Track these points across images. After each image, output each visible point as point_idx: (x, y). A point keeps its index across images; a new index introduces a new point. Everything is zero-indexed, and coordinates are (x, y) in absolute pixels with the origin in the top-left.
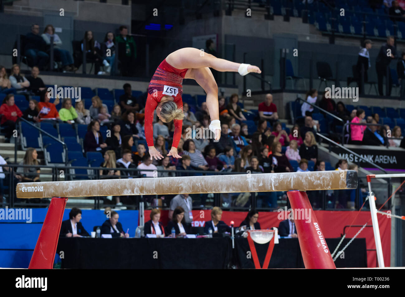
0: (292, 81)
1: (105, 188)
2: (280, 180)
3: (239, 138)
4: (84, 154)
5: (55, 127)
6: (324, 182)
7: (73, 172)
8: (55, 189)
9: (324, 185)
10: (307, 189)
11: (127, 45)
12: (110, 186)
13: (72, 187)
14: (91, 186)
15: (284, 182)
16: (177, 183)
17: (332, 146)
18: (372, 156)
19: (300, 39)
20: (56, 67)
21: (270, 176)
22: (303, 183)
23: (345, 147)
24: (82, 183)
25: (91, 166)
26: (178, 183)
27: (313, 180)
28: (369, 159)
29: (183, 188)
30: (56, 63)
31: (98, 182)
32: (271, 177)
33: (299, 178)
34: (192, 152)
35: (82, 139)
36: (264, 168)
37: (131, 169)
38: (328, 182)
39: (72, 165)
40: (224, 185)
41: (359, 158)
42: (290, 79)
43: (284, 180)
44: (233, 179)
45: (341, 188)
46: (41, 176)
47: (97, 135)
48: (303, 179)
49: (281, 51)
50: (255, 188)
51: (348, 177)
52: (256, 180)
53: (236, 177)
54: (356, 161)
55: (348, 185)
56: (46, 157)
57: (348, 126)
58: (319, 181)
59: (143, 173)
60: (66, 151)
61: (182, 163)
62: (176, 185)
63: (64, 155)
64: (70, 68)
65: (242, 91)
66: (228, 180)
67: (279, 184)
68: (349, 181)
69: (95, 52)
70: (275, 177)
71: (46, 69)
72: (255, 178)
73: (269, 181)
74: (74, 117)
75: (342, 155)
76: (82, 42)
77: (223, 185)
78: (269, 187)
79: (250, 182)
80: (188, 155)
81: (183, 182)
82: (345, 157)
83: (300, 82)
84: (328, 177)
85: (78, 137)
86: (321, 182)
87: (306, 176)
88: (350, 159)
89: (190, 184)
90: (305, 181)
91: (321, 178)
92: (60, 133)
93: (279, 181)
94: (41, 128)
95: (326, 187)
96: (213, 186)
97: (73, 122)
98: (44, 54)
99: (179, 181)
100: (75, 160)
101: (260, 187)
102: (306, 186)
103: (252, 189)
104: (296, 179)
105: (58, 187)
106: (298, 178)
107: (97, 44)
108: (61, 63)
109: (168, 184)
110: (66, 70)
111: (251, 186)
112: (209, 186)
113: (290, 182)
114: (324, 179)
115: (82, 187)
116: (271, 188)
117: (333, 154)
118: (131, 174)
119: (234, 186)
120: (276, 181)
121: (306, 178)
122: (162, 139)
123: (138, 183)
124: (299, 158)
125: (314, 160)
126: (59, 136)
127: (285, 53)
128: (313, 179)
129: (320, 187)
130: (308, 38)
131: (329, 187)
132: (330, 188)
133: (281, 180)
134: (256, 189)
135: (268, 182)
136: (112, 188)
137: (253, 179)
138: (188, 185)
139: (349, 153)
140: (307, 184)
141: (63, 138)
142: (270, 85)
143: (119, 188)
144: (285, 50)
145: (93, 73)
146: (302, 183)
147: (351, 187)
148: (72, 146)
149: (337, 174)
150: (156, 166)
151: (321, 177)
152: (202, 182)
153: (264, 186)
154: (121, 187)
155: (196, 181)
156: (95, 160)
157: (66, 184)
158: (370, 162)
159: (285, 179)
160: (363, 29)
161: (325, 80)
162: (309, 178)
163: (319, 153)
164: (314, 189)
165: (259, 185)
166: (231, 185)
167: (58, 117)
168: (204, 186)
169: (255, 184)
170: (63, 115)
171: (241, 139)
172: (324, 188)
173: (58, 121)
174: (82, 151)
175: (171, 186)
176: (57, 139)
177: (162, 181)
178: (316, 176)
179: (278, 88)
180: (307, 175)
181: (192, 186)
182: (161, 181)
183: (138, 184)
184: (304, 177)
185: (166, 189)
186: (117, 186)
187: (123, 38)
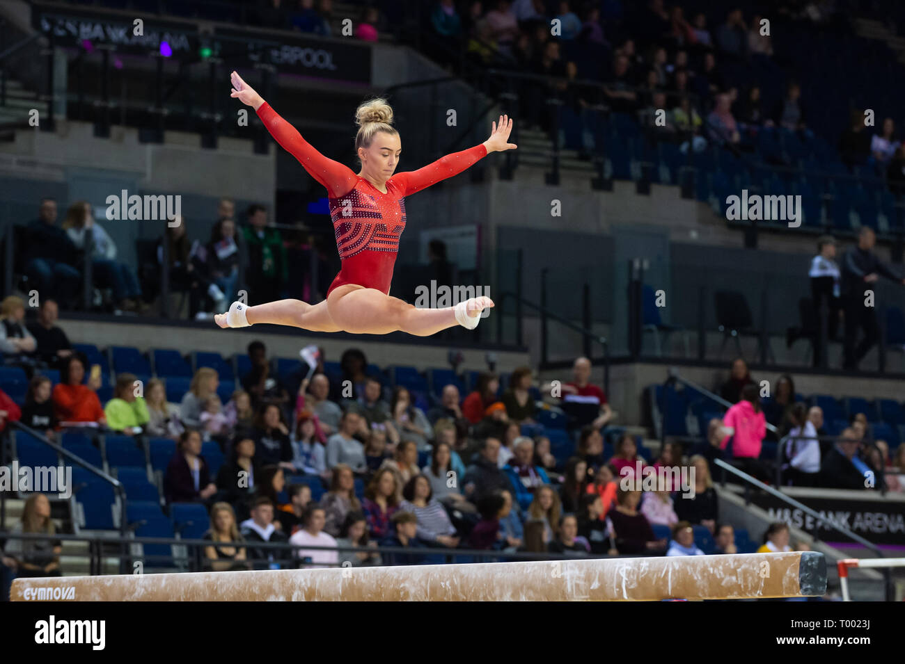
0: (657, 337)
1: (223, 592)
2: (642, 574)
3: (532, 472)
4: (165, 509)
5: (96, 443)
6: (745, 580)
7: (138, 550)
8: (104, 592)
9: (746, 587)
10: (705, 596)
11: (266, 251)
12: (233, 587)
13: (143, 590)
14: (188, 588)
15: (651, 580)
16: (394, 581)
17: (752, 492)
18: (848, 515)
19: (675, 237)
20: (98, 301)
21: (618, 566)
22: (696, 581)
23: (784, 493)
24: (167, 580)
25: (182, 537)
26: (398, 582)
27: (720, 574)
28: (839, 522)
29: (408, 592)
30: (97, 292)
31: (206, 577)
32: (620, 568)
33: (686, 569)
34: (421, 503)
35: (160, 473)
36: (592, 543)
37: (275, 544)
38: (756, 580)
39: (136, 535)
40: (508, 587)
41: (815, 520)
42: (650, 331)
43: (650, 575)
44: (528, 571)
45: (787, 593)
46: (64, 560)
47: (195, 465)
48: (695, 572)
49: (631, 264)
50: (582, 592)
51: (804, 568)
52: (583, 575)
53: (536, 568)
54: (809, 526)
55: (804, 587)
56: (74, 515)
57: (790, 443)
58: (734, 578)
59: (303, 553)
60: (122, 501)
61: (396, 531)
62: (392, 586)
63: (117, 510)
64: (132, 304)
65: (538, 358)
66: (517, 573)
67: (639, 584)
68: (805, 577)
69: (190, 267)
70: (629, 568)
71: (75, 307)
72: (581, 569)
73: (615, 578)
74: (141, 421)
75: (775, 512)
76: (158, 243)
77: (506, 587)
78: (616, 590)
79: (568, 578)
80: (413, 511)
81: (408, 577)
82: (782, 516)
83: (675, 337)
84: (755, 568)
85: (149, 468)
86: (739, 579)
87: (702, 567)
88: (794, 521)
89: (427, 584)
90: (700, 578)
91: (739, 570)
92: (108, 459)
93: (638, 577)
94: (63, 446)
95: (750, 592)
96: (481, 588)
97: (137, 430)
98: (69, 270)
99: (399, 577)
100: (144, 522)
101: (592, 590)
102: (703, 590)
103: (575, 596)
104: (678, 571)
105: (111, 588)
106: (683, 571)
107: (198, 249)
108: (109, 292)
109: (373, 584)
110: (122, 308)
111: (572, 589)
112: (472, 588)
113: (665, 580)
114: (745, 572)
115: (168, 588)
116: (621, 593)
117: (755, 510)
118: (275, 558)
119: (530, 587)
120: (632, 577)
121: (704, 570)
122: (347, 473)
123: (303, 580)
124: (674, 518)
125: (710, 524)
126: (106, 465)
127: (641, 271)
128: (719, 572)
129: (735, 593)
130: (694, 235)
131: (758, 592)
132: (761, 594)
133: (643, 576)
134: (583, 595)
135: (613, 579)
136: (239, 593)
137: (577, 572)
138: (421, 586)
139: (792, 508)
140: (706, 584)
141: (115, 470)
142: (605, 345)
143: (257, 593)
144: (641, 263)
145: (184, 315)
146: (693, 582)
147: (810, 591)
148: (136, 489)
149: (778, 560)
150: (335, 536)
151: (738, 568)
152: (455, 580)
153: (602, 589)
154: (261, 589)
155: (440, 576)
156: (190, 523)
157: (130, 581)
158: (841, 528)
159: (654, 572)
160: (823, 212)
161: (734, 333)
162: (711, 570)
163: (722, 507)
164: (722, 596)
165: (590, 585)
166: (525, 587)
167: (102, 420)
168: (459, 589)
169: (582, 583)
170: (116, 417)
171: (537, 474)
172: (747, 594)
173: (103, 430)
174: (158, 500)
175: (381, 588)
176: (99, 472)
177: (358, 576)
178: (727, 564)
179: (624, 352)
180: (707, 563)
181: (431, 588)
182: (356, 576)
183: (301, 583)
184: (699, 568)
185: (369, 595)
186: (250, 587)
187: (255, 235)
